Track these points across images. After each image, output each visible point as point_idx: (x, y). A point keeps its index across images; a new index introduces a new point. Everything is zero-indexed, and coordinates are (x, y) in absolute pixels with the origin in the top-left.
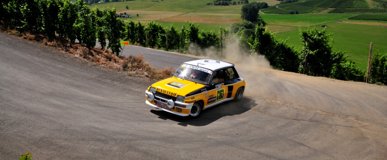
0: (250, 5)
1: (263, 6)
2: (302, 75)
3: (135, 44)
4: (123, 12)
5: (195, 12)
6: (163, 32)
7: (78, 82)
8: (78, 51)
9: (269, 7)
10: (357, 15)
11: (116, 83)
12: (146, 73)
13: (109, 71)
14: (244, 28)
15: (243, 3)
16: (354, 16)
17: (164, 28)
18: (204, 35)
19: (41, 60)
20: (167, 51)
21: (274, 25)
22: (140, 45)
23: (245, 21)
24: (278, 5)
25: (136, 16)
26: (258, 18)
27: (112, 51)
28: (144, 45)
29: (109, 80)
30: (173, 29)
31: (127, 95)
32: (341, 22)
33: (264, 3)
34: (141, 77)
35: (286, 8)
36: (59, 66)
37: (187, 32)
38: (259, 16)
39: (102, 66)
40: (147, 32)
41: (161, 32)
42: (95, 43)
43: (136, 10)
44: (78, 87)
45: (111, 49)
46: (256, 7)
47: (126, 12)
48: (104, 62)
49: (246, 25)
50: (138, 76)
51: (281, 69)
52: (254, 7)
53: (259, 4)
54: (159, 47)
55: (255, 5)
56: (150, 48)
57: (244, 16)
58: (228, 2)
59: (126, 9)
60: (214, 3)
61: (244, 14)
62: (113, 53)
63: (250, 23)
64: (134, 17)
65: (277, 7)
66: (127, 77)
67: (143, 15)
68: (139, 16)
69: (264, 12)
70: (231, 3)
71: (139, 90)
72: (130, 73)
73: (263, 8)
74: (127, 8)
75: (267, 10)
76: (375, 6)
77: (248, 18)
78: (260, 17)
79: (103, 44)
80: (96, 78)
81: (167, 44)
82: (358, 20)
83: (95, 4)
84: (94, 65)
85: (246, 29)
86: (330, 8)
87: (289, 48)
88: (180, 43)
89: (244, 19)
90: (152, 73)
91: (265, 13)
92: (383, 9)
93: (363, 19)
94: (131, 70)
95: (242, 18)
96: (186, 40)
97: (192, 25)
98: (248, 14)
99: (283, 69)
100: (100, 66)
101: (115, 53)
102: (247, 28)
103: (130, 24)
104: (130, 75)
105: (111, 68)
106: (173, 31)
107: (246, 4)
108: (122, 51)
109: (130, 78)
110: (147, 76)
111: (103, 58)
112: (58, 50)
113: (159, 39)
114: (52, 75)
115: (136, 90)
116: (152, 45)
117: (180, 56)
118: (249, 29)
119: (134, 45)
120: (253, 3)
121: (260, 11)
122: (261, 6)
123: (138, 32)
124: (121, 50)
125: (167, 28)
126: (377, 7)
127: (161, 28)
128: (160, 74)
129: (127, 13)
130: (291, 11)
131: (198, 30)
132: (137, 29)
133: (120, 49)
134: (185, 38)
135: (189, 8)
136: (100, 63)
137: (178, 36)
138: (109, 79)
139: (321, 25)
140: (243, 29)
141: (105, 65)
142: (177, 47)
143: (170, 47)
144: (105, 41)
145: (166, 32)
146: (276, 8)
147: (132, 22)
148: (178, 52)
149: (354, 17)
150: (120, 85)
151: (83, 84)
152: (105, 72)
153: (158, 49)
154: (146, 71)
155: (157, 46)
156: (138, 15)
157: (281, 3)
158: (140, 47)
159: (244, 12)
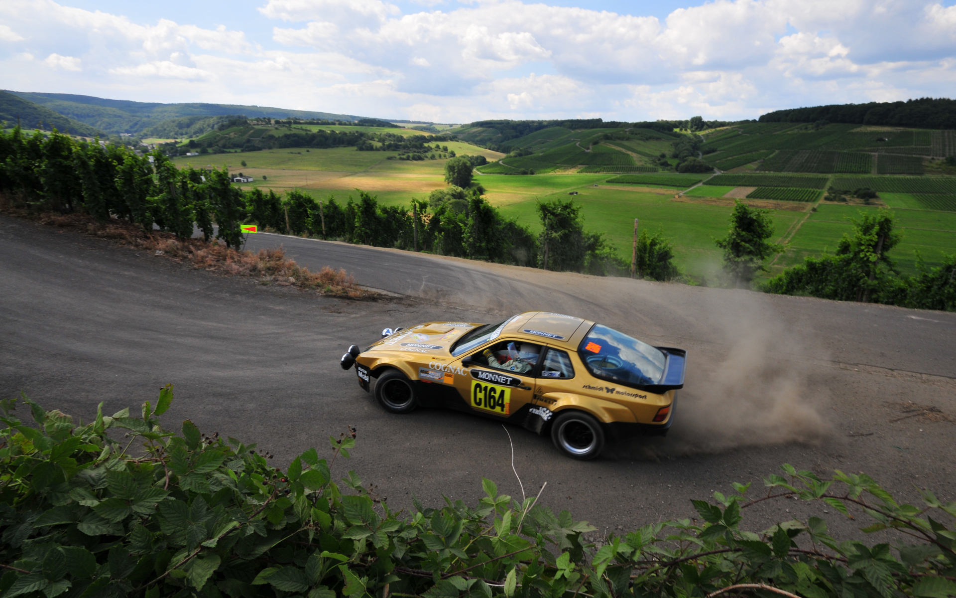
0: (459, 161)
1: (479, 161)
2: (542, 270)
3: (267, 229)
4: (237, 172)
5: (368, 172)
6: (315, 207)
7: (168, 301)
8: (160, 245)
9: (489, 163)
10: (618, 176)
11: (238, 298)
12: (292, 279)
13: (225, 278)
14: (451, 197)
15: (447, 157)
16: (614, 177)
17: (316, 201)
18: (384, 210)
19: (88, 263)
20: (325, 240)
21: (497, 192)
22: (275, 232)
23: (453, 187)
24: (502, 160)
25: (262, 179)
26: (472, 182)
27: (225, 244)
28: (282, 231)
29: (227, 294)
30: (331, 202)
31: (263, 317)
32: (597, 187)
33: (481, 157)
34: (283, 286)
35: (515, 165)
36: (126, 273)
37: (356, 207)
38: (474, 178)
39: (211, 269)
40: (286, 209)
41: (312, 207)
42: (192, 230)
43: (261, 168)
44: (168, 308)
45: (223, 240)
46: (469, 164)
47: (241, 171)
48: (213, 264)
49: (454, 193)
50: (279, 285)
51: (510, 264)
52: (464, 164)
53: (472, 158)
54: (311, 234)
55: (465, 160)
56: (295, 235)
57: (450, 178)
58: (422, 155)
59: (242, 167)
60: (398, 157)
61: (450, 175)
62: (228, 245)
63: (460, 189)
64: (258, 181)
65: (501, 162)
66: (258, 287)
67: (275, 177)
68: (268, 179)
69: (480, 172)
70: (427, 157)
71: (282, 308)
72: (264, 279)
73: (479, 165)
74: (244, 164)
75: (485, 168)
76: (643, 163)
77: (456, 182)
78: (475, 180)
79: (208, 231)
80: (202, 291)
81: (323, 227)
82: (620, 184)
83: (180, 157)
84: (195, 269)
85: (454, 200)
86: (580, 164)
87: (522, 230)
88: (346, 225)
89: (450, 184)
90: (302, 278)
91: (483, 173)
92: (653, 166)
93: (627, 183)
94: (265, 275)
95: (447, 182)
96: (356, 220)
97: (364, 196)
98: (456, 174)
99: (514, 263)
100: (207, 269)
101: (231, 246)
102: (455, 198)
103: (254, 193)
104: (264, 284)
105: (227, 273)
106: (332, 205)
107: (452, 158)
108: (244, 242)
109: (264, 288)
110: (293, 284)
111: (210, 256)
112: (121, 244)
113: (309, 219)
114: (114, 290)
115: (277, 308)
116: (298, 231)
117: (348, 247)
118: (459, 199)
119: (265, 231)
120: (462, 157)
121: (474, 170)
122: (475, 162)
123: (270, 208)
124: (243, 240)
125: (321, 200)
126: (645, 165)
127: (310, 201)
128: (316, 279)
129: (244, 174)
130: (522, 169)
131: (375, 203)
132: (267, 202)
133: (240, 238)
134: (355, 218)
135: (356, 166)
136: (206, 265)
137: (342, 214)
138: (226, 292)
139: (569, 192)
140: (449, 199)
141: (216, 267)
142: (342, 233)
143: (330, 233)
144: (211, 226)
145: (321, 207)
146: (500, 165)
147: (257, 191)
148: (344, 241)
149: (615, 179)
150: (248, 301)
151: (179, 303)
152: (218, 281)
153: (308, 237)
154: (291, 276)
155: (306, 231)
156: (265, 178)
157: (507, 157)
158: (276, 234)
159: (449, 172)
